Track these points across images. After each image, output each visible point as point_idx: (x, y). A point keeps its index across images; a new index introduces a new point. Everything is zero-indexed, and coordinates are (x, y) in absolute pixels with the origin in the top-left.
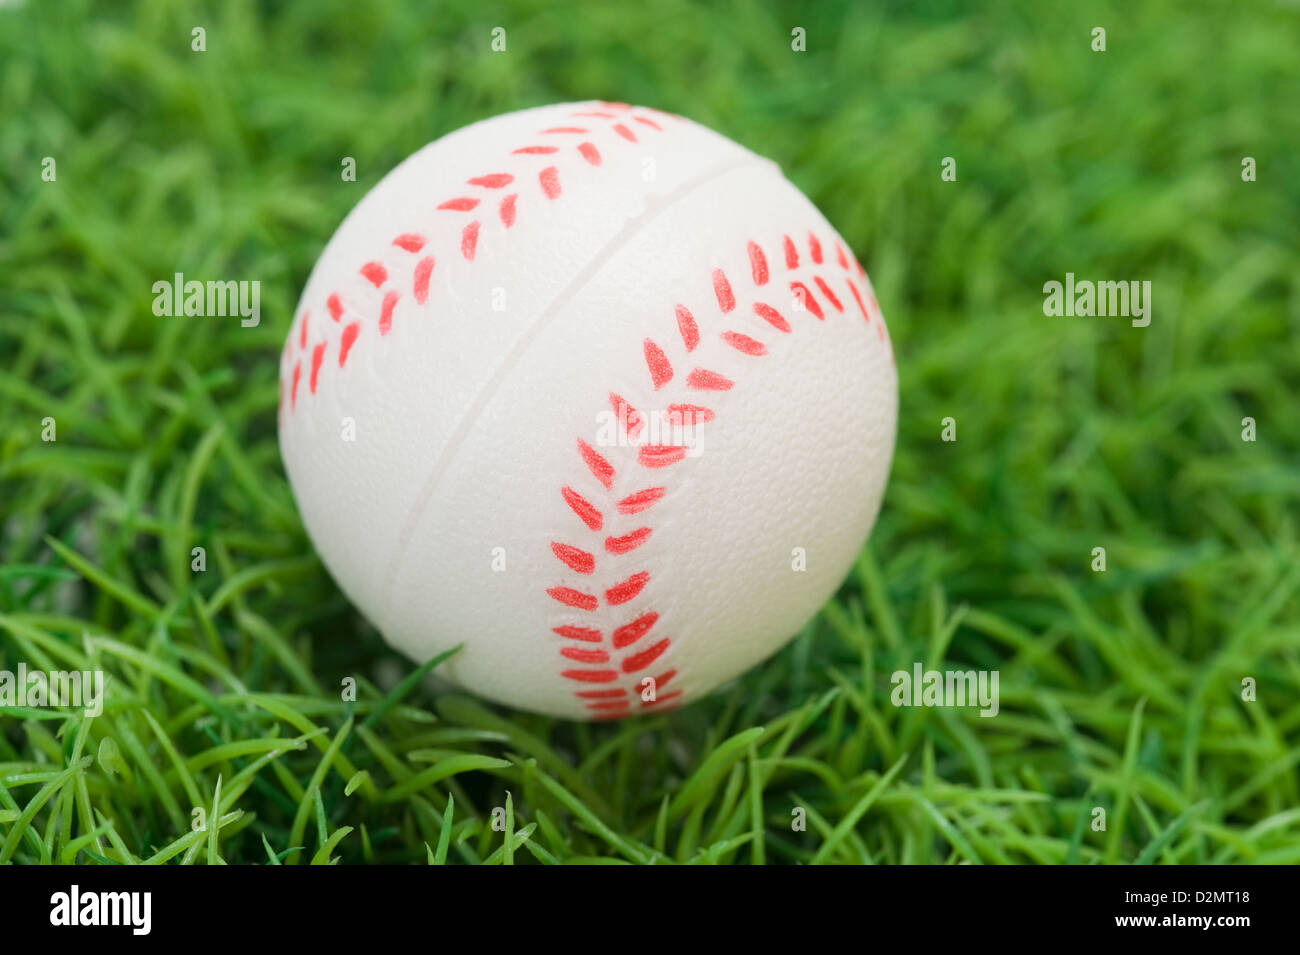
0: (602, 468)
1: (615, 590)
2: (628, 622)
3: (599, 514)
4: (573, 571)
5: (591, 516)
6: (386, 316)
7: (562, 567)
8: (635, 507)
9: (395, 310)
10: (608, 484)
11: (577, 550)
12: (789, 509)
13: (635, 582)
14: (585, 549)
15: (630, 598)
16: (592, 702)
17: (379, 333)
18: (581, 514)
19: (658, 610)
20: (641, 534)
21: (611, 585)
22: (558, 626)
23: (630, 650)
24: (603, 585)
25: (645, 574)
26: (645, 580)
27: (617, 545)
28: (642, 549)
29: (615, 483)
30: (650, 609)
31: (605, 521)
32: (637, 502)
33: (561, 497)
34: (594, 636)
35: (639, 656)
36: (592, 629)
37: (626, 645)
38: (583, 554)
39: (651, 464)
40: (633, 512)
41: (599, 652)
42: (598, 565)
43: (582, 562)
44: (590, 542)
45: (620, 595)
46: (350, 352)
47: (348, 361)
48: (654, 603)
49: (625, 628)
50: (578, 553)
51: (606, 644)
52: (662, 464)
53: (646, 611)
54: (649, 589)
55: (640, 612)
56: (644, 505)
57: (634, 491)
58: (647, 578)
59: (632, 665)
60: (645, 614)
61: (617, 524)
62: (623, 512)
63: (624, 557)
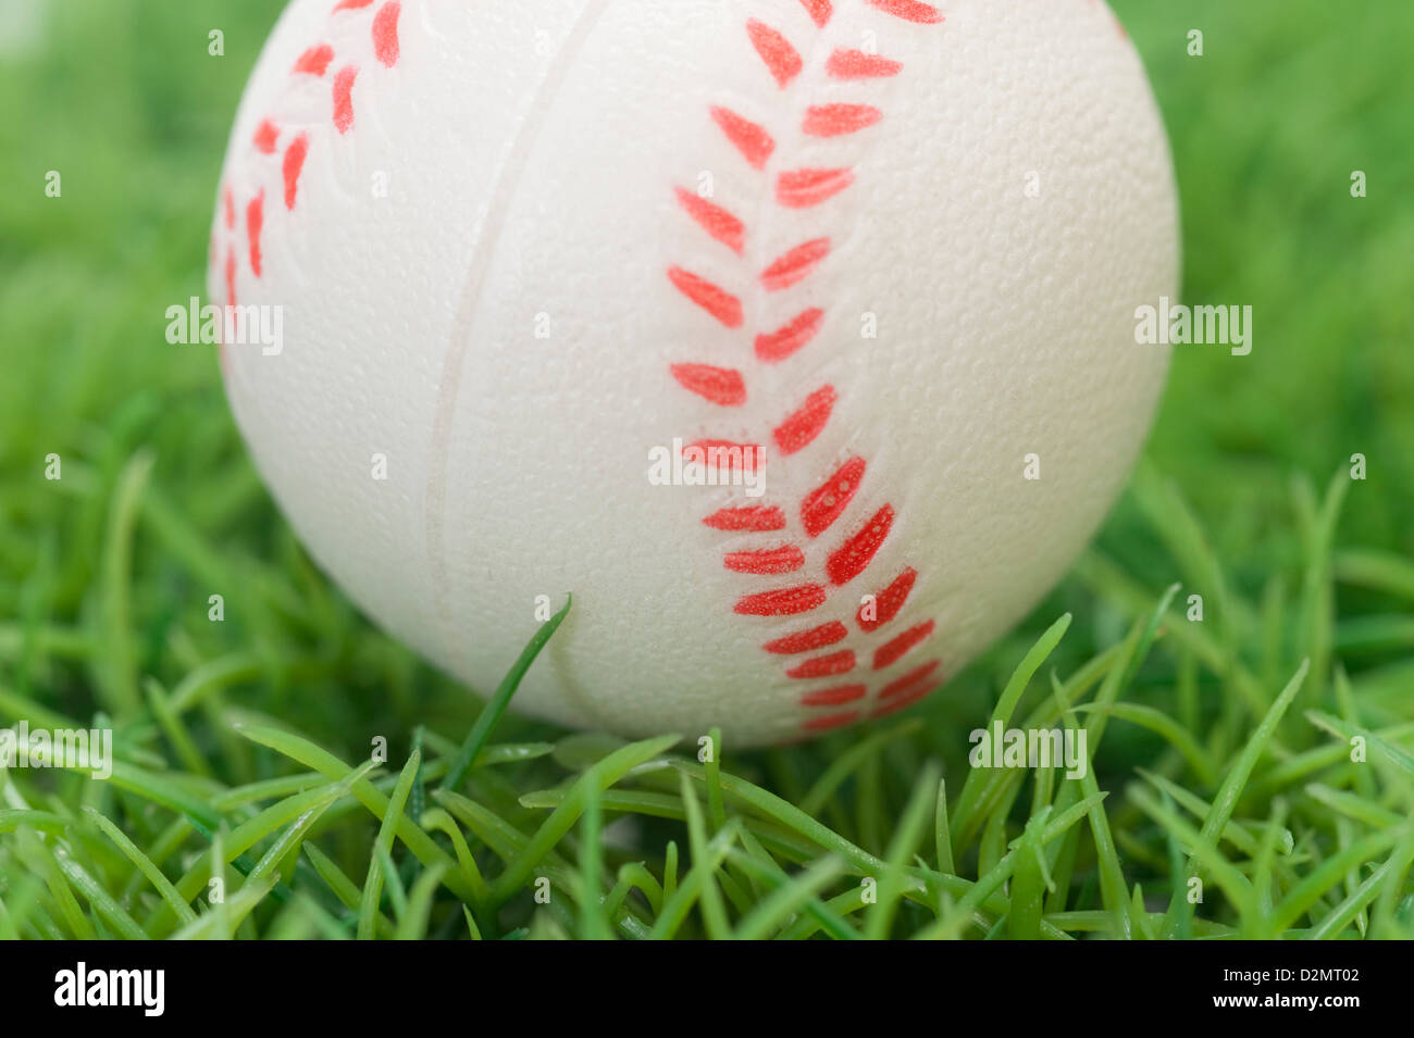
0: (724, 225)
1: (787, 425)
2: (819, 481)
3: (733, 300)
4: (712, 406)
5: (720, 305)
6: (343, 108)
7: (693, 402)
8: (789, 276)
9: (354, 92)
10: (737, 248)
11: (714, 369)
12: (1034, 259)
13: (816, 406)
14: (725, 363)
15: (813, 437)
16: (795, 661)
17: (336, 130)
18: (708, 306)
19: (863, 453)
20: (808, 320)
21: (778, 419)
22: (713, 511)
23: (835, 536)
24: (767, 423)
25: (828, 389)
26: (831, 400)
27: (774, 346)
28: (816, 343)
29: (748, 245)
30: (848, 450)
31: (746, 310)
32: (787, 269)
33: (669, 286)
34: (769, 519)
35: (850, 545)
36: (767, 506)
37: (825, 527)
38: (723, 372)
39: (799, 202)
40: (786, 284)
41: (785, 549)
42: (751, 387)
43: (723, 387)
44: (730, 351)
45: (796, 432)
46: (300, 182)
47: (300, 196)
48: (854, 437)
49: (818, 493)
50: (715, 374)
51: (792, 533)
52: (815, 199)
53: (844, 457)
54: (840, 414)
55: (834, 461)
56: (801, 271)
57: (781, 250)
58: (832, 395)
59: (844, 566)
60: (843, 462)
61: (766, 311)
62: (771, 287)
63: (789, 364)
